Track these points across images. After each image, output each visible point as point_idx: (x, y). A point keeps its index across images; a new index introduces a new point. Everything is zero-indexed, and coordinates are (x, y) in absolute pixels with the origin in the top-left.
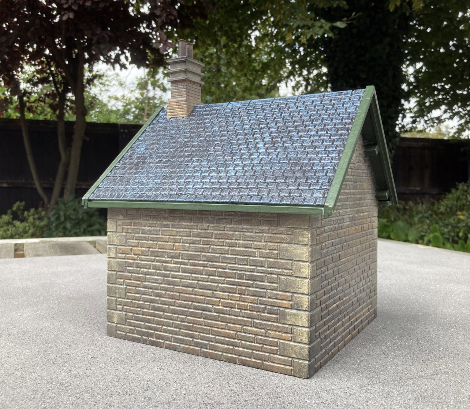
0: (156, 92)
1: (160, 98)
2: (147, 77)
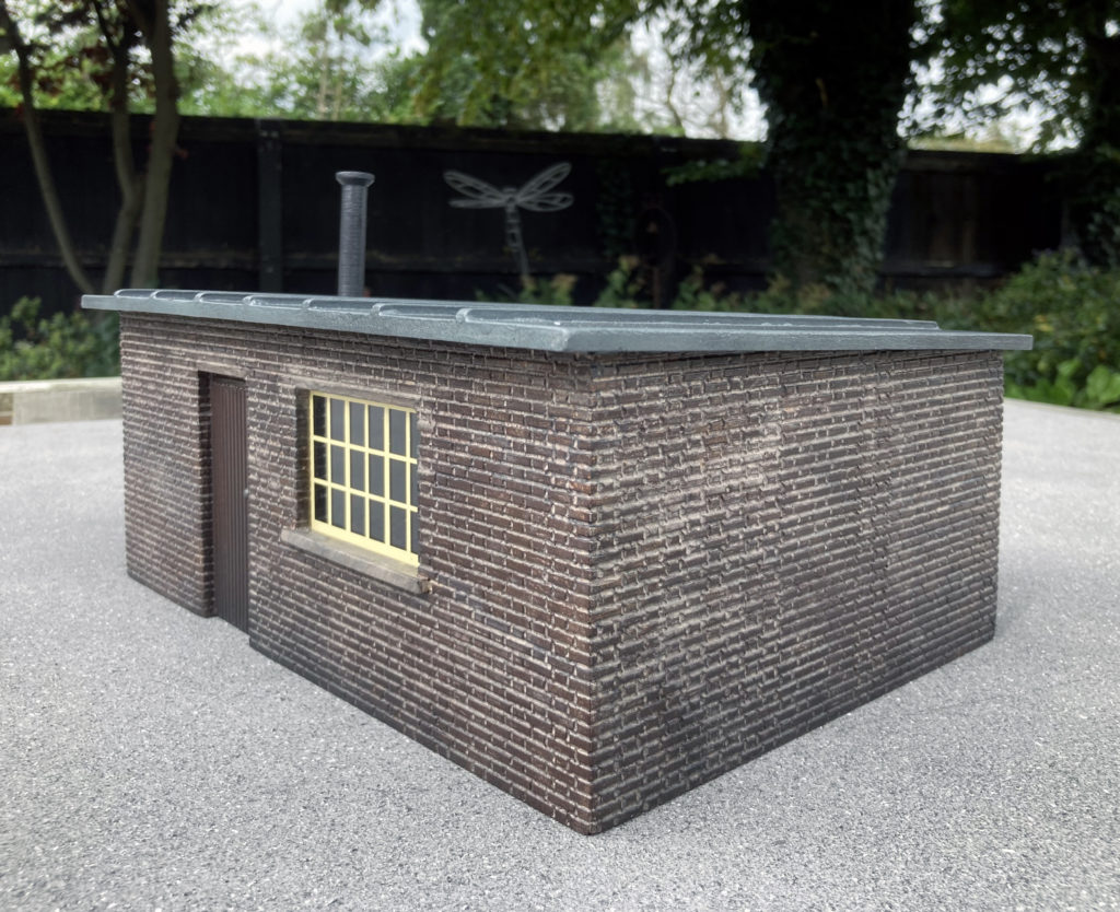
0: (347, 47)
1: (356, 60)
2: (325, 13)
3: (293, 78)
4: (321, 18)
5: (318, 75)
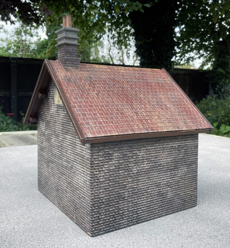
3: (13, 45)
4: (20, 29)
5: (19, 44)
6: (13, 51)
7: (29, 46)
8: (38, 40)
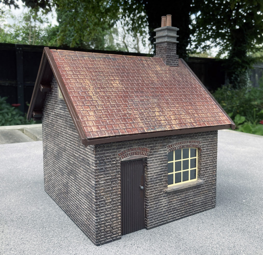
0: (36, 23)
2: (30, 13)
3: (21, 31)
4: (29, 15)
5: (28, 31)
6: (22, 38)
7: (39, 33)
8: (49, 26)
